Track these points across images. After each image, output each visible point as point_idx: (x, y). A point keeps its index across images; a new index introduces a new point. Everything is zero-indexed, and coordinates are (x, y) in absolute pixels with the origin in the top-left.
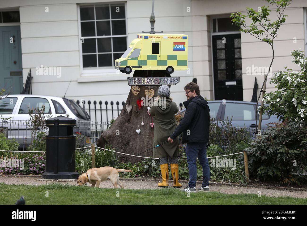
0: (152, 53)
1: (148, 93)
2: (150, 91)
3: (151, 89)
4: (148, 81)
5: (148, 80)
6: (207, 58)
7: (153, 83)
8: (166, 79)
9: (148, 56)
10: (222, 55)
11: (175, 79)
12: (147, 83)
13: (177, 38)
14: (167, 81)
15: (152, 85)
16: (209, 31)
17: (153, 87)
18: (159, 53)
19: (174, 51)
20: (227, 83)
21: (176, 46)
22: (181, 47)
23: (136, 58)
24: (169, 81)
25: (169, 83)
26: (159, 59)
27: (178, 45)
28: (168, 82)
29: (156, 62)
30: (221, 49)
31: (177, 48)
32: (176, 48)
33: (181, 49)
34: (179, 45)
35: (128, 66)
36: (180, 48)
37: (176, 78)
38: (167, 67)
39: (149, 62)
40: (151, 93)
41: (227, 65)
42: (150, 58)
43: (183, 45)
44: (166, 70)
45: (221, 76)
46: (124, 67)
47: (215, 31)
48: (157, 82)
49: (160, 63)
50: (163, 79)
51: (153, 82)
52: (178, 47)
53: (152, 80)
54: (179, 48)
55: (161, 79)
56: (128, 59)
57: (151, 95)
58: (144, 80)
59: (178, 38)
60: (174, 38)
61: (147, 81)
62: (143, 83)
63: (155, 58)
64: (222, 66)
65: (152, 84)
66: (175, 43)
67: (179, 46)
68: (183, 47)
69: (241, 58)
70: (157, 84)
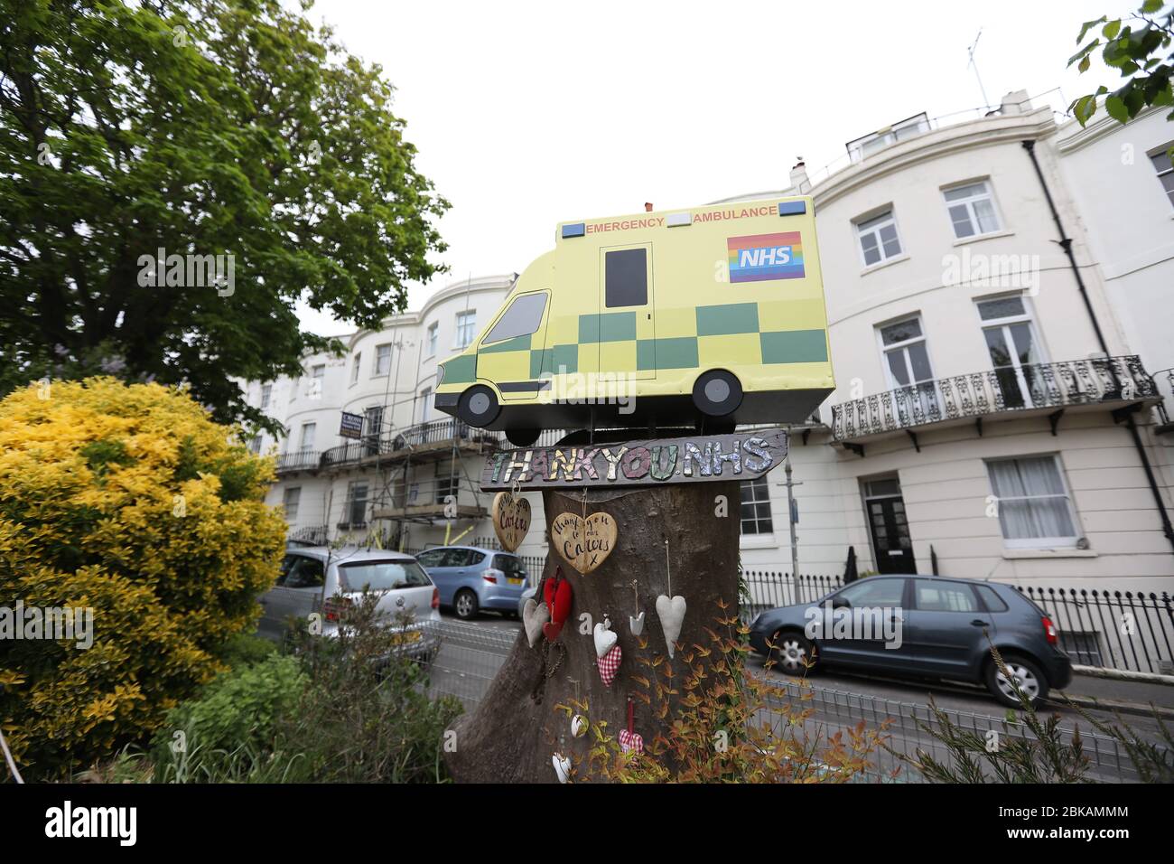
0: (607, 306)
1: (575, 536)
2: (589, 522)
3: (594, 509)
4: (587, 461)
5: (585, 457)
6: (863, 523)
7: (612, 475)
8: (693, 449)
9: (583, 319)
10: (881, 521)
11: (752, 444)
12: (578, 476)
13: (744, 213)
14: (697, 456)
15: (607, 483)
16: (861, 494)
17: (609, 496)
18: (645, 302)
19: (732, 282)
20: (892, 553)
21: (746, 254)
22: (777, 258)
23: (521, 342)
24: (712, 457)
25: (713, 471)
26: (644, 331)
27: (757, 252)
28: (708, 467)
29: (628, 349)
30: (878, 515)
31: (753, 263)
32: (743, 265)
33: (776, 268)
34: (763, 251)
35: (479, 382)
36: (771, 262)
37: (758, 440)
38: (694, 373)
39: (586, 352)
40: (592, 538)
41: (888, 531)
42: (593, 329)
43: (788, 249)
44: (689, 390)
45: (882, 545)
46: (460, 388)
47: (868, 495)
48: (636, 465)
49: (654, 355)
50: (673, 448)
51: (612, 467)
52: (756, 259)
53: (609, 458)
54: (762, 263)
55: (665, 452)
56: (481, 347)
57: (594, 553)
58: (563, 459)
59: (755, 212)
60: (732, 215)
61: (578, 466)
62: (553, 476)
63: (625, 330)
64: (882, 532)
65: (604, 477)
66: (735, 243)
67: (763, 256)
68: (787, 258)
69: (906, 523)
70: (637, 482)
